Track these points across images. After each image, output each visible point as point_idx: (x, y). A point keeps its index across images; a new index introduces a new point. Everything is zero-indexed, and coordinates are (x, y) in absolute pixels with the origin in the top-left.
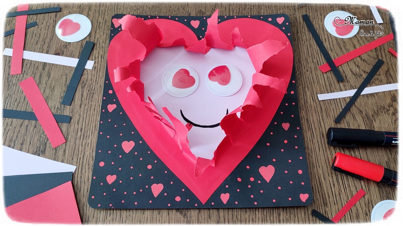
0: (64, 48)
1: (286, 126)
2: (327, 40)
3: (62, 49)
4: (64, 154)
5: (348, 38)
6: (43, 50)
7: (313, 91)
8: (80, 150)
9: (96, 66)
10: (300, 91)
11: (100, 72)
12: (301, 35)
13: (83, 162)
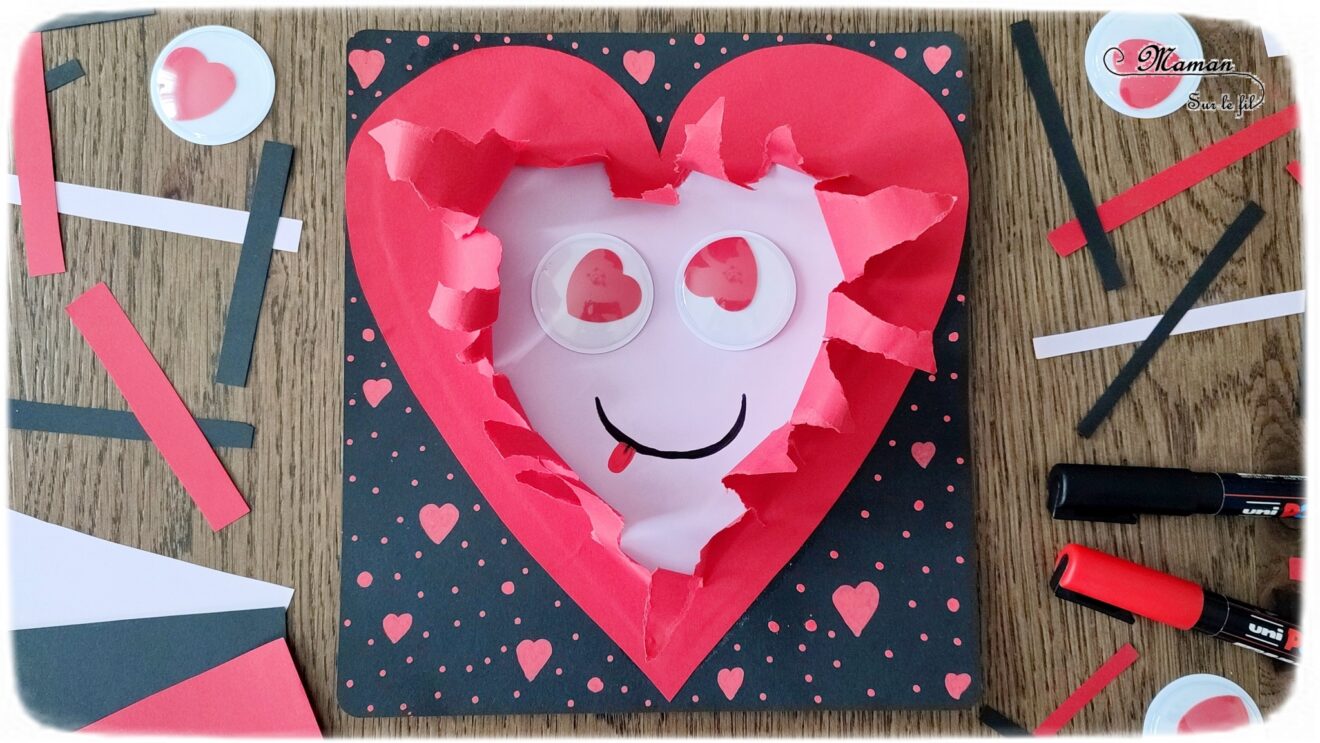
0: (193, 168)
1: (924, 453)
2: (1086, 125)
3: (187, 173)
4: (251, 551)
5: (1158, 118)
6: (121, 176)
7: (1020, 322)
8: (297, 533)
9: (311, 238)
10: (979, 324)
11: (328, 262)
12: (1001, 104)
13: (311, 576)
